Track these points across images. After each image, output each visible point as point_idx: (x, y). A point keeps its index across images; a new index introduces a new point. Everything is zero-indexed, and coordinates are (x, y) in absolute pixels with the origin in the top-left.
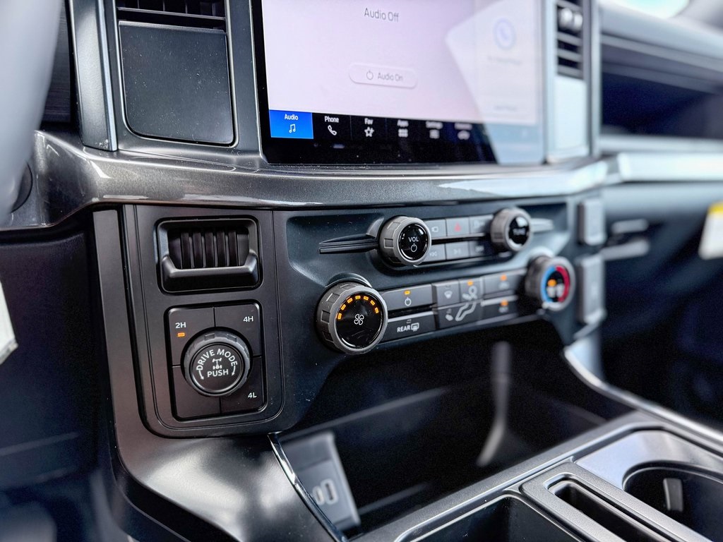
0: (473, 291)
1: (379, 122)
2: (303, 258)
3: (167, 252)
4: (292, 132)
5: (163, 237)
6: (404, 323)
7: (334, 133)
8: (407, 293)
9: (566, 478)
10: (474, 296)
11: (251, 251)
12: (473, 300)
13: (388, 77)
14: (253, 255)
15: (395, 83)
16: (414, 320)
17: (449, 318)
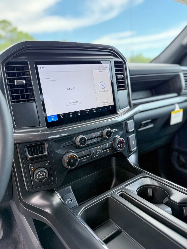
0: (100, 149)
1: (73, 113)
2: (58, 149)
3: (28, 152)
4: (53, 120)
5: (26, 149)
6: (83, 159)
7: (63, 118)
8: (83, 152)
9: (122, 191)
10: (100, 150)
11: (46, 149)
12: (100, 151)
13: (74, 102)
14: (46, 150)
15: (76, 103)
16: (85, 158)
17: (94, 156)
